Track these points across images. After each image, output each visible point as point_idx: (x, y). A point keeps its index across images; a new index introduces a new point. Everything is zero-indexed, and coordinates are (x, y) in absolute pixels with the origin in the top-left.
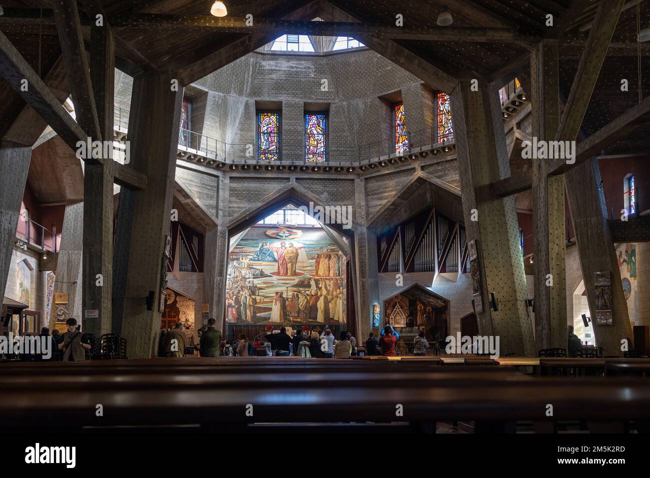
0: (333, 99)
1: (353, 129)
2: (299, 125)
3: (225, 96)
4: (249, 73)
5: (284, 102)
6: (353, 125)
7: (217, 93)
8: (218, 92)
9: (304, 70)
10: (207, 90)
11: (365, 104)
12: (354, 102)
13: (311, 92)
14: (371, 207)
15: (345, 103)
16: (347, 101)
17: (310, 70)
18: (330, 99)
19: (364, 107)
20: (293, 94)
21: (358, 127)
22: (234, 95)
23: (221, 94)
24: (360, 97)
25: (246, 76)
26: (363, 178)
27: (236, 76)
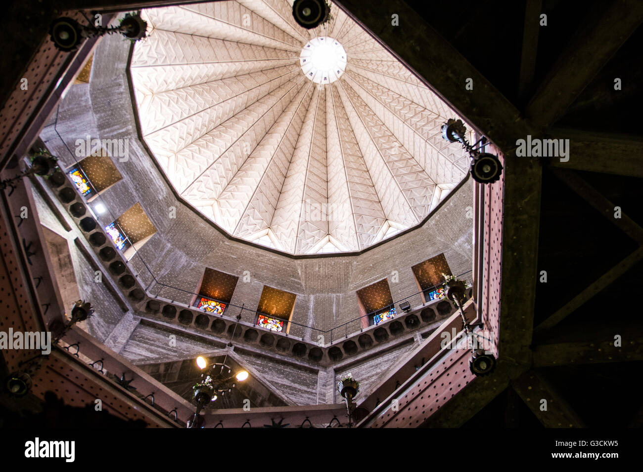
0: (161, 231)
1: (160, 270)
2: (119, 210)
3: (90, 108)
4: (119, 129)
5: (124, 180)
6: (162, 267)
7: (89, 96)
8: (91, 96)
9: (158, 187)
10: (90, 80)
11: (189, 264)
12: (179, 253)
13: (150, 205)
14: (127, 351)
15: (169, 245)
16: (173, 245)
17: (162, 193)
18: (158, 227)
19: (185, 264)
20: (136, 187)
21: (166, 273)
22: (96, 120)
23: (90, 102)
24: (188, 254)
25: (116, 127)
26: (140, 318)
27: (112, 114)
